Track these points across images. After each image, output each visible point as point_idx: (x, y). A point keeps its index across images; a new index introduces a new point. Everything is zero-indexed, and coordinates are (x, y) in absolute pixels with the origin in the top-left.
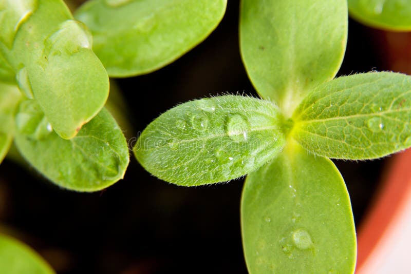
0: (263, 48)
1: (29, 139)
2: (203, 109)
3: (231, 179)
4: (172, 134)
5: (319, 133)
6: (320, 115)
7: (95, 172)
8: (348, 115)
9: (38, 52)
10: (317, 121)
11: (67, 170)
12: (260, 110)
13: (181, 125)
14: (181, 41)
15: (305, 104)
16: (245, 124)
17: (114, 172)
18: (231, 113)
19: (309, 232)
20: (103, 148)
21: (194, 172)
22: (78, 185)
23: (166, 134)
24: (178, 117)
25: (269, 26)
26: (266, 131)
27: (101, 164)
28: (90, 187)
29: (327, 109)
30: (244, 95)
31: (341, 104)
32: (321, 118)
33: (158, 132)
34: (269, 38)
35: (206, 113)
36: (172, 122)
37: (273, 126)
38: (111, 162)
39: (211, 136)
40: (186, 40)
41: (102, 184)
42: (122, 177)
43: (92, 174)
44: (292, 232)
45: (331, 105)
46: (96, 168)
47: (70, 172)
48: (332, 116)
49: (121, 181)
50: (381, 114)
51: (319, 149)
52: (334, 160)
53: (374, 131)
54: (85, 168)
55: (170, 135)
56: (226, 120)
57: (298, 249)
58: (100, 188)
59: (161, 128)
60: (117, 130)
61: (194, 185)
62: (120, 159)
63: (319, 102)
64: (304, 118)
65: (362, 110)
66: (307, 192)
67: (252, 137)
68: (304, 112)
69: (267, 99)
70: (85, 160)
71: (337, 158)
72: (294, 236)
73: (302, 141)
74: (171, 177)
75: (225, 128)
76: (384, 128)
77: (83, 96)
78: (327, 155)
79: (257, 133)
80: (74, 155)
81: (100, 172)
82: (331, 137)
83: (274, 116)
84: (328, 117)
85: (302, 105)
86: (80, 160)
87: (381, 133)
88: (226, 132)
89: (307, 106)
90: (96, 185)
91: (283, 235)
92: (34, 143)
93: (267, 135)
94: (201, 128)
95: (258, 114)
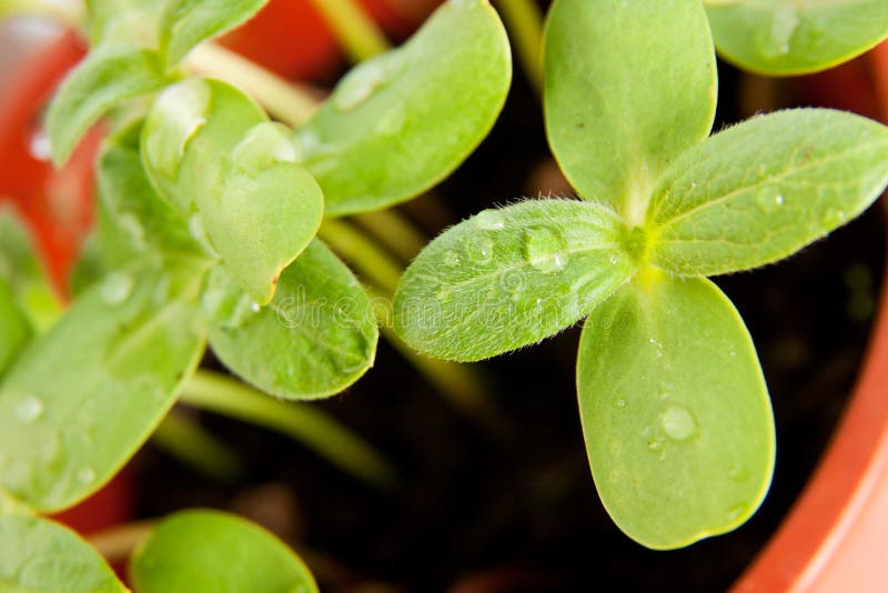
0: (582, 126)
1: (224, 329)
2: (483, 227)
3: (544, 337)
4: (439, 277)
5: (682, 238)
6: (680, 207)
7: (330, 365)
8: (724, 195)
9: (213, 176)
10: (677, 219)
11: (286, 368)
12: (581, 218)
13: (451, 259)
14: (453, 140)
15: (656, 197)
16: (555, 242)
17: (357, 357)
18: (530, 227)
19: (688, 409)
20: (334, 318)
21: (481, 333)
22: (306, 390)
23: (429, 278)
24: (445, 247)
25: (587, 87)
26: (596, 251)
27: (337, 349)
28: (325, 390)
29: (688, 194)
30: (552, 197)
31: (711, 178)
32: (683, 211)
33: (418, 279)
34: (590, 107)
35: (489, 232)
36: (438, 257)
37: (610, 244)
38: (351, 343)
39: (503, 269)
40: (461, 137)
41: (341, 382)
42: (371, 363)
43: (327, 370)
44: (660, 415)
45: (694, 185)
46: (331, 359)
47: (291, 371)
48: (700, 202)
49: (370, 370)
50: (778, 179)
51: (687, 265)
52: (713, 279)
53: (768, 209)
54: (313, 361)
55: (436, 279)
56: (524, 239)
57: (673, 441)
58: (338, 390)
59: (423, 272)
60: (355, 288)
61: (485, 357)
62: (363, 333)
63: (676, 186)
64: (659, 221)
65: (745, 180)
66: (680, 345)
67: (571, 261)
68: (657, 211)
69: (593, 198)
70: (314, 348)
71: (718, 273)
72: (665, 420)
73: (659, 260)
74: (448, 348)
75: (523, 252)
76: (785, 202)
77: (280, 227)
78: (702, 272)
79: (579, 255)
80: (294, 342)
81: (338, 362)
82: (700, 238)
83: (609, 226)
84: (692, 208)
85: (652, 200)
86: (304, 349)
87: (781, 211)
88: (525, 259)
89: (660, 198)
90: (332, 386)
91: (648, 423)
92: (233, 334)
93: (598, 257)
94: (483, 258)
95: (578, 223)
